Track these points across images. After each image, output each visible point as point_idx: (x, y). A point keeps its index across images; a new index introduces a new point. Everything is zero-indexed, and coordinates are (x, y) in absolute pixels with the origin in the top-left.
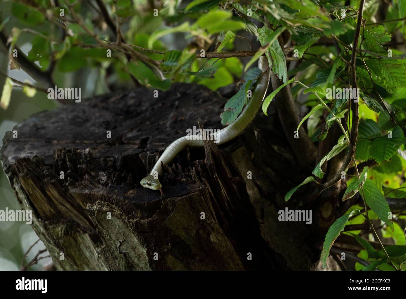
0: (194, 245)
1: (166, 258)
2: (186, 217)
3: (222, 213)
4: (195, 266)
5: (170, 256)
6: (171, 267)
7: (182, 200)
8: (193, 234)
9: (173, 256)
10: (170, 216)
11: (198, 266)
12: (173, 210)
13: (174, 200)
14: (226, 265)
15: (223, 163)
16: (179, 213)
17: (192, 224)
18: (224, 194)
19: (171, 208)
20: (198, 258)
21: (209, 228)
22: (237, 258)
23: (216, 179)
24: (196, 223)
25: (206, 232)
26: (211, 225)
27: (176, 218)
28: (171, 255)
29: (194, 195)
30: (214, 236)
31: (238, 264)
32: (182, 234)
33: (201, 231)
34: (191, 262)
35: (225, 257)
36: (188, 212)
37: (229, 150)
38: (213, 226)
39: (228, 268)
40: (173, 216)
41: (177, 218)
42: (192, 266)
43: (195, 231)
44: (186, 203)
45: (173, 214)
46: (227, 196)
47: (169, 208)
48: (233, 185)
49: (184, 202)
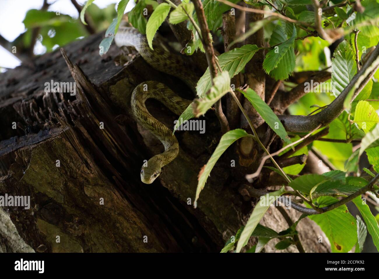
0: (66, 203)
1: (36, 223)
2: (48, 168)
3: (108, 162)
4: (75, 229)
5: (39, 220)
6: (45, 233)
7: (37, 148)
8: (61, 189)
9: (44, 220)
10: (27, 169)
11: (78, 230)
12: (29, 162)
13: (28, 149)
14: (118, 225)
15: (97, 98)
16: (37, 165)
17: (56, 176)
18: (108, 138)
19: (26, 159)
20: (77, 219)
21: (82, 180)
22: (132, 215)
23: (90, 119)
24: (61, 175)
25: (78, 185)
26: (83, 175)
27: (34, 171)
28: (42, 219)
29: (53, 140)
30: (90, 189)
31: (135, 223)
32: (49, 191)
33: (70, 185)
34: (69, 226)
35: (113, 214)
36: (49, 162)
37: (107, 82)
38: (86, 176)
39: (120, 228)
40: (31, 168)
41: (36, 171)
42: (70, 229)
43: (62, 184)
44: (43, 151)
45: (30, 167)
46: (114, 141)
47: (24, 160)
48: (119, 125)
49: (39, 150)
